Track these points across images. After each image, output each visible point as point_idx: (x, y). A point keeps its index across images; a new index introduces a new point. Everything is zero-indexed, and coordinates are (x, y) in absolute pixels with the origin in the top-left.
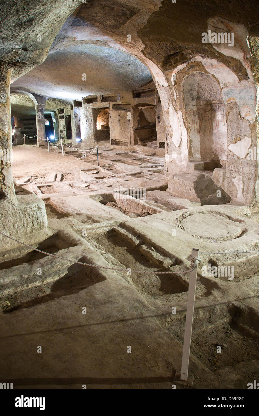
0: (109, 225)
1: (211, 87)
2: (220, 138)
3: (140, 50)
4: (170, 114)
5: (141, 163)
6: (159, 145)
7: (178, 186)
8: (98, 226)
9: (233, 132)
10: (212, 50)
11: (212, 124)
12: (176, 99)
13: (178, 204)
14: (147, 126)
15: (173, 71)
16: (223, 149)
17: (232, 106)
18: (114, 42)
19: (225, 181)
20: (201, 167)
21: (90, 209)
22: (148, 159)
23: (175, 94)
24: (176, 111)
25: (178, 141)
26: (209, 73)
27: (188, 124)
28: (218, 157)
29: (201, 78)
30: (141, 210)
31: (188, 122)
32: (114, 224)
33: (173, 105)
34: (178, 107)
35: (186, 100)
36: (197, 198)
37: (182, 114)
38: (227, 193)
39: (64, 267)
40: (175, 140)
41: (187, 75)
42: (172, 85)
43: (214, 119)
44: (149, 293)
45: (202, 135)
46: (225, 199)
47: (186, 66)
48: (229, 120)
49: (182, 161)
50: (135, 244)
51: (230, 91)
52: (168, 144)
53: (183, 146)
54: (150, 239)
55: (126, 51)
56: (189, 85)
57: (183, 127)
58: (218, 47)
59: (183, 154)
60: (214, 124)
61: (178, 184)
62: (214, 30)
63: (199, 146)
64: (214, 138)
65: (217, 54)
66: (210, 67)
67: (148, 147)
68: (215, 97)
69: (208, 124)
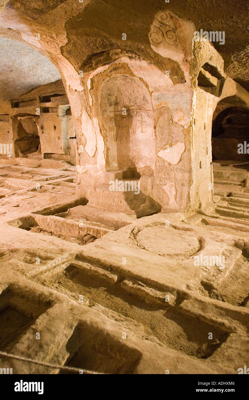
0: (65, 260)
1: (132, 92)
2: (137, 146)
3: (59, 46)
4: (82, 121)
5: (33, 176)
6: (43, 156)
7: (104, 199)
8: (54, 265)
9: (163, 138)
10: (148, 49)
11: (129, 130)
12: (91, 105)
13: (116, 220)
14: (25, 137)
15: (91, 73)
16: (140, 156)
17: (163, 111)
18: (30, 33)
19: (154, 189)
20: (121, 177)
21: (24, 241)
22: (36, 172)
23: (91, 100)
24: (90, 118)
25: (92, 150)
26: (135, 76)
27: (105, 131)
28: (135, 165)
29: (123, 82)
30: (78, 232)
31: (105, 129)
32: (70, 258)
33: (87, 111)
34: (94, 113)
35: (103, 106)
36: (130, 210)
37: (99, 121)
38: (156, 201)
39: (60, 347)
40: (89, 149)
41: (108, 78)
42: (88, 90)
43: (131, 126)
44: (181, 349)
45: (119, 143)
46: (155, 208)
47: (108, 69)
48: (158, 126)
49: (97, 172)
50: (114, 281)
51: (161, 95)
52: (79, 154)
53: (99, 155)
54: (129, 272)
55: (40, 47)
56: (109, 89)
57: (98, 135)
58: (156, 46)
59: (99, 164)
60: (131, 131)
61: (103, 197)
62: (159, 26)
63: (116, 155)
64: (131, 145)
65: (152, 55)
66: (138, 69)
67: (30, 158)
68: (135, 102)
69: (125, 131)
